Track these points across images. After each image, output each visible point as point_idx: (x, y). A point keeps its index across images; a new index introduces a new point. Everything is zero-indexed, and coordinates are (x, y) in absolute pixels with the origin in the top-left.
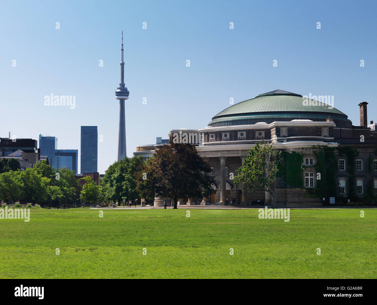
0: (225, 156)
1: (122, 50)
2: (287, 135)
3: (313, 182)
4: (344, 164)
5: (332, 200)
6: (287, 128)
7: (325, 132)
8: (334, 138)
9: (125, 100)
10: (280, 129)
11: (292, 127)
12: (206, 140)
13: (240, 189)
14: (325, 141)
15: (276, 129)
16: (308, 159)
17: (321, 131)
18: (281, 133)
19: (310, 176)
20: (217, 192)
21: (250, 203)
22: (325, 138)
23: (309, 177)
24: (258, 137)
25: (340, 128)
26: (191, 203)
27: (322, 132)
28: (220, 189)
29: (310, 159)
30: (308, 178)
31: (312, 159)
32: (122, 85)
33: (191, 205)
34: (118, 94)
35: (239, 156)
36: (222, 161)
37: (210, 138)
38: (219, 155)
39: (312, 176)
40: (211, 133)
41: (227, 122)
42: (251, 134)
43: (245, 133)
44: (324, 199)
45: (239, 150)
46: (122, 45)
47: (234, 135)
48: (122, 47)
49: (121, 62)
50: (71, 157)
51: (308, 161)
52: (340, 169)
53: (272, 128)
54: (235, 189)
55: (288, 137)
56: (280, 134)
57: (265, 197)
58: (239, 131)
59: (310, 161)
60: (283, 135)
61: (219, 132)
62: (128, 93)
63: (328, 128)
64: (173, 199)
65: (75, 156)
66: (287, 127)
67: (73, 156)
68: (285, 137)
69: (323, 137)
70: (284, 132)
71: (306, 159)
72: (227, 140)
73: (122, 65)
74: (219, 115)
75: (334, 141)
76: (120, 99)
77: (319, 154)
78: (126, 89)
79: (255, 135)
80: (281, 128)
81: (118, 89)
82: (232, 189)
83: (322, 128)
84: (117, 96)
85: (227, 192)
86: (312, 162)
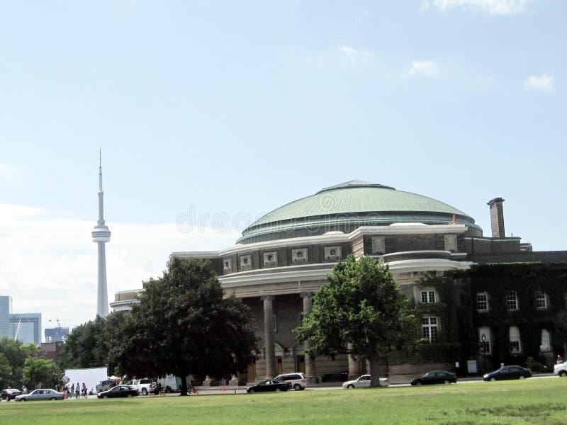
0: (271, 294)
1: (101, 174)
2: (384, 251)
3: (436, 334)
4: (485, 300)
5: (472, 366)
6: (383, 238)
7: (451, 243)
8: (466, 254)
9: (106, 243)
10: (371, 240)
11: (393, 235)
12: (235, 267)
13: (301, 353)
14: (452, 258)
15: (364, 241)
16: (426, 293)
17: (444, 242)
18: (373, 248)
19: (432, 323)
20: (257, 362)
21: (320, 379)
22: (452, 254)
23: (430, 326)
24: (329, 258)
25: (471, 239)
26: (210, 383)
27: (446, 243)
28: (262, 354)
29: (430, 293)
30: (428, 328)
31: (433, 293)
32: (101, 222)
33: (210, 386)
34: (95, 234)
35: (298, 292)
36: (267, 304)
37: (242, 264)
38: (259, 292)
39: (435, 323)
40: (244, 255)
41: (271, 234)
42: (316, 254)
43: (305, 251)
44: (457, 365)
45: (298, 282)
46: (100, 167)
47: (285, 256)
48: (101, 171)
49: (99, 191)
50: (32, 323)
51: (426, 296)
52: (480, 308)
53: (356, 240)
54: (291, 353)
55: (386, 253)
56: (371, 250)
57: (348, 366)
58: (295, 248)
59: (430, 295)
60: (377, 251)
61: (259, 251)
62: (110, 233)
63: (456, 236)
65: (38, 322)
67: (34, 322)
68: (381, 254)
69: (449, 252)
70: (379, 245)
71: (423, 293)
72: (272, 265)
73: (101, 195)
75: (467, 259)
76: (99, 242)
77: (444, 282)
78: (106, 229)
79: (324, 255)
80: (373, 238)
81: (96, 227)
82: (286, 354)
83: (446, 236)
84: (93, 237)
85: (276, 360)
86: (433, 298)
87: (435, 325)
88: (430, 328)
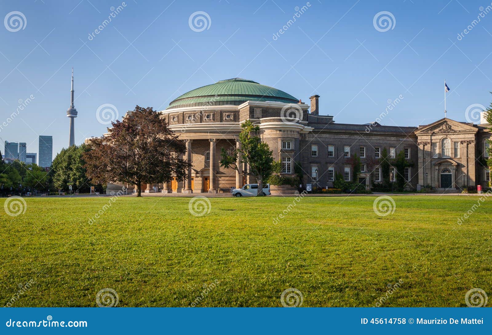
0: (191, 139)
2: (261, 117)
3: (290, 168)
4: (316, 150)
5: (309, 187)
6: (261, 109)
8: (308, 122)
9: (75, 118)
11: (267, 108)
13: (206, 175)
15: (249, 110)
16: (285, 143)
19: (288, 161)
21: (218, 191)
22: (300, 122)
23: (286, 162)
24: (226, 119)
26: (150, 191)
29: (288, 143)
31: (290, 143)
32: (73, 107)
33: (150, 192)
34: (69, 113)
35: (208, 138)
36: (187, 145)
37: (172, 121)
42: (218, 116)
44: (301, 186)
45: (208, 132)
49: (72, 90)
50: (31, 159)
51: (286, 145)
52: (313, 155)
53: (244, 109)
56: (254, 115)
60: (256, 116)
61: (183, 113)
62: (77, 112)
64: (136, 184)
65: (35, 158)
66: (261, 107)
67: (32, 158)
70: (258, 113)
71: (283, 143)
73: (73, 92)
74: (179, 99)
75: (309, 125)
76: (71, 117)
78: (75, 110)
79: (223, 118)
80: (255, 109)
81: (70, 109)
86: (290, 146)
87: (290, 162)
88: (286, 164)
